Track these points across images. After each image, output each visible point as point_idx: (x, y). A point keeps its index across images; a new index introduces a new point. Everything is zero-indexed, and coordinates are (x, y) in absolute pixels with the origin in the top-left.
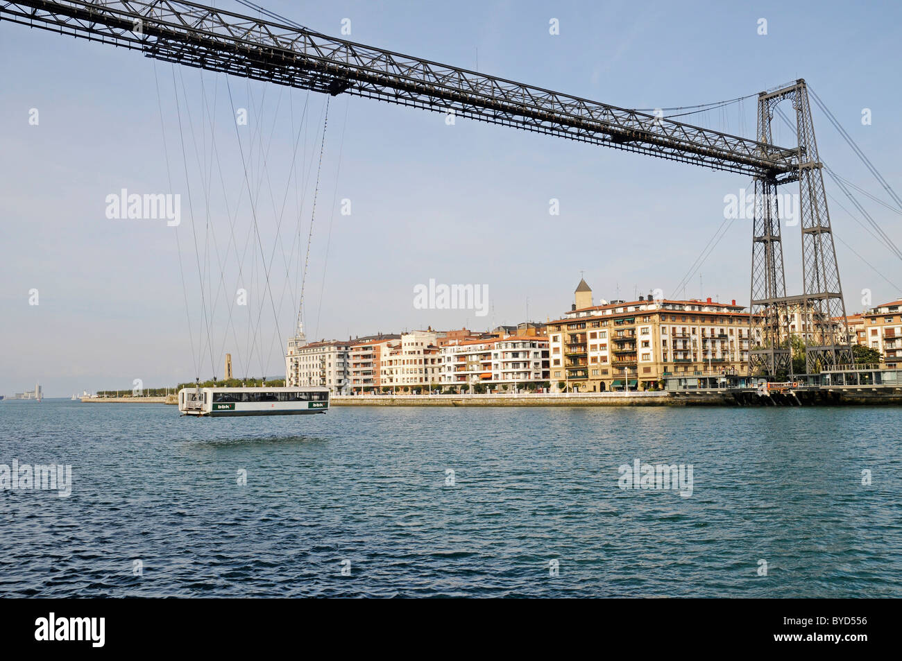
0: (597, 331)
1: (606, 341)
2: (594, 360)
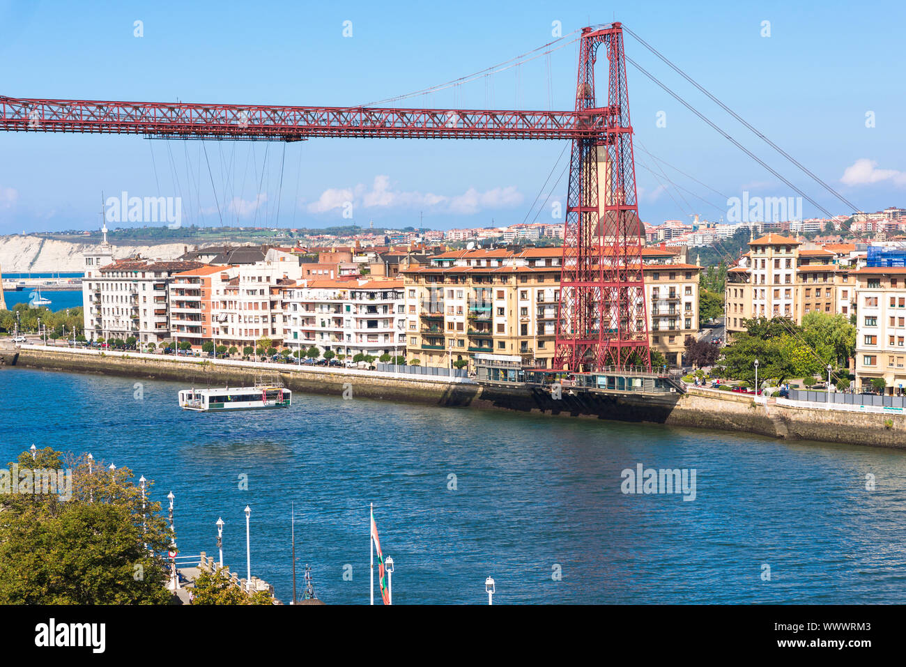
0: (455, 288)
1: (463, 303)
2: (451, 325)
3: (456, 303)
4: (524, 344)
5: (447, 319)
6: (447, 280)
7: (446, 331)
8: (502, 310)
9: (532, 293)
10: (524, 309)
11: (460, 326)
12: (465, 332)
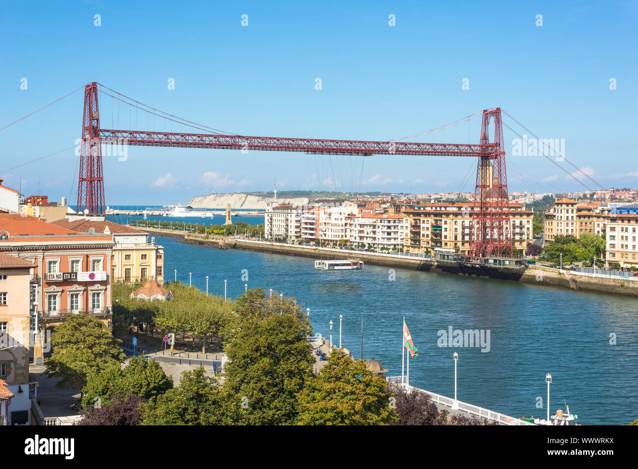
0: (426, 219)
1: (429, 226)
2: (423, 235)
3: (425, 225)
4: (456, 244)
5: (422, 232)
6: (422, 216)
7: (421, 238)
8: (446, 229)
9: (459, 222)
10: (456, 229)
11: (428, 236)
12: (430, 238)
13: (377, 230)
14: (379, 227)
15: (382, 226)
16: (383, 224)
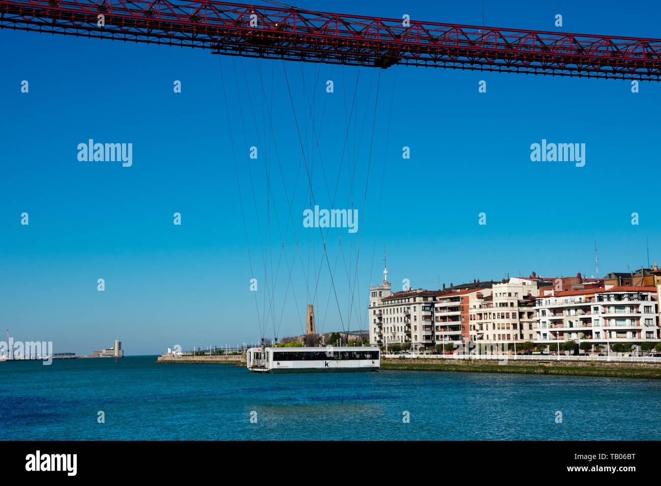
13: (593, 315)
14: (596, 309)
15: (604, 306)
16: (606, 302)
